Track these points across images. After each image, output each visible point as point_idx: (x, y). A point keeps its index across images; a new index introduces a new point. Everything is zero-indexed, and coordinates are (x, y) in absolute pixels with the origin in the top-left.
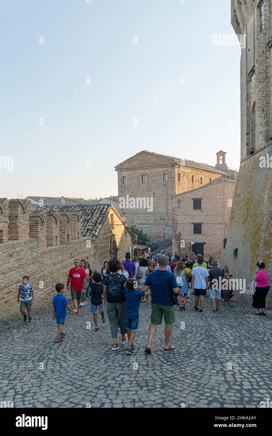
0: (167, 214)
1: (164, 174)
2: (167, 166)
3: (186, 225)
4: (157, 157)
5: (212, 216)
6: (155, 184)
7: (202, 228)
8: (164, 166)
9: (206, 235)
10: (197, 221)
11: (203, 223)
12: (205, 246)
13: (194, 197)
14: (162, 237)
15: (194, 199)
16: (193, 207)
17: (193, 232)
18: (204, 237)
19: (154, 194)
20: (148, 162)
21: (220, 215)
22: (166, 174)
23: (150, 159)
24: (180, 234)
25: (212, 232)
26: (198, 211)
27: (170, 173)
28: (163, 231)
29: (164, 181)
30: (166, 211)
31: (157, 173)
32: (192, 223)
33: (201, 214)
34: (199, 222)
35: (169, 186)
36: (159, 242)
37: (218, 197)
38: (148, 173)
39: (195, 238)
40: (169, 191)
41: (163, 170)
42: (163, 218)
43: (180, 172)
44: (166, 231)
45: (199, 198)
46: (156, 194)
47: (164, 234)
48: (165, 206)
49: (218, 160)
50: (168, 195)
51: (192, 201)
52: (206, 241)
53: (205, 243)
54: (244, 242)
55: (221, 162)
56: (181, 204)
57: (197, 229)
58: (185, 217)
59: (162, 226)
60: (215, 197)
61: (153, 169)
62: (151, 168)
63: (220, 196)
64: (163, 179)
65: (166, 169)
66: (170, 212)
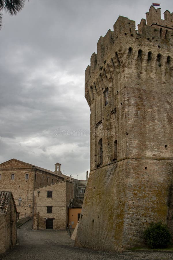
0: (28, 200)
1: (26, 174)
2: (29, 169)
3: (42, 207)
4: (22, 164)
5: (58, 202)
6: (20, 180)
7: (52, 210)
8: (27, 169)
9: (55, 213)
10: (50, 205)
11: (53, 206)
12: (54, 221)
13: (48, 190)
14: (23, 215)
15: (48, 191)
16: (47, 196)
17: (47, 211)
18: (54, 215)
19: (19, 186)
20: (17, 166)
21: (63, 201)
22: (28, 174)
23: (18, 164)
24: (39, 213)
25: (59, 211)
26: (50, 199)
27: (30, 174)
28: (25, 211)
29: (26, 179)
30: (27, 198)
31: (22, 173)
32: (46, 206)
33: (52, 200)
34: (50, 206)
35: (29, 182)
36: (22, 218)
37: (62, 190)
38: (16, 173)
39: (48, 215)
40: (29, 185)
41: (26, 171)
42: (25, 202)
43: (36, 174)
44: (26, 211)
45: (51, 190)
46: (21, 187)
47: (25, 213)
48: (26, 195)
49: (56, 168)
50: (29, 188)
51: (47, 192)
52: (55, 217)
53: (54, 219)
54: (99, 216)
55: (58, 170)
56: (40, 194)
57: (50, 209)
58: (42, 202)
59: (24, 208)
60: (61, 191)
61: (20, 171)
62: (18, 170)
63: (63, 190)
64: (25, 177)
65: (28, 171)
66: (29, 198)
